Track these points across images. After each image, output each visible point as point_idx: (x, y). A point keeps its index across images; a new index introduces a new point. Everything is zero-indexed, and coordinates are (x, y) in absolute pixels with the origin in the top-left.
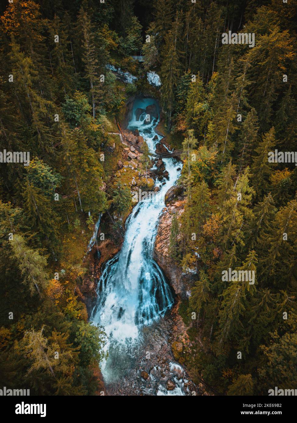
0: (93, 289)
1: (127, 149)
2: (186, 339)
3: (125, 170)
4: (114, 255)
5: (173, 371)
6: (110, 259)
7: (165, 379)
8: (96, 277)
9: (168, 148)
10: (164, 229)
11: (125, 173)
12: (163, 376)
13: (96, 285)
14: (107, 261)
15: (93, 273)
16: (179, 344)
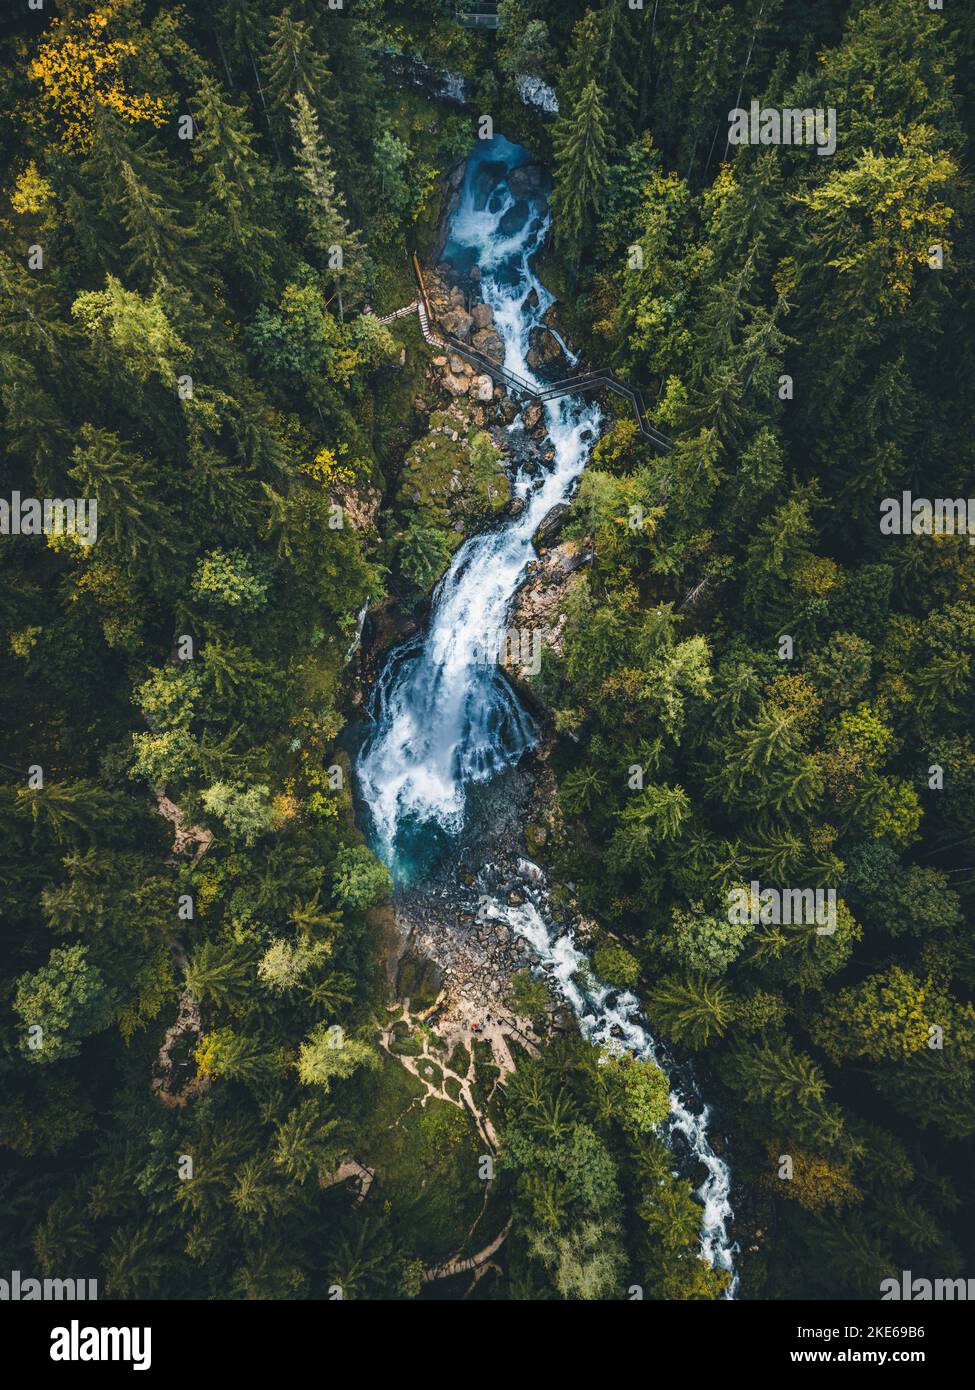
0: (361, 705)
1: (440, 361)
2: (557, 819)
3: (433, 445)
4: (407, 636)
5: (523, 875)
6: (398, 644)
7: (506, 886)
8: (367, 680)
9: (566, 344)
10: (525, 623)
11: (432, 457)
12: (503, 881)
13: (366, 698)
14: (390, 648)
15: (360, 672)
16: (539, 829)
